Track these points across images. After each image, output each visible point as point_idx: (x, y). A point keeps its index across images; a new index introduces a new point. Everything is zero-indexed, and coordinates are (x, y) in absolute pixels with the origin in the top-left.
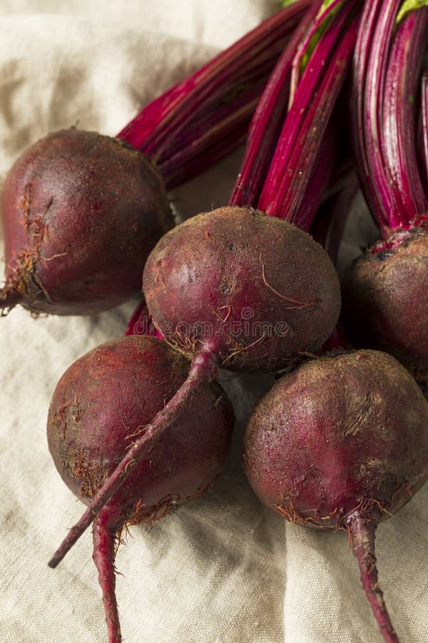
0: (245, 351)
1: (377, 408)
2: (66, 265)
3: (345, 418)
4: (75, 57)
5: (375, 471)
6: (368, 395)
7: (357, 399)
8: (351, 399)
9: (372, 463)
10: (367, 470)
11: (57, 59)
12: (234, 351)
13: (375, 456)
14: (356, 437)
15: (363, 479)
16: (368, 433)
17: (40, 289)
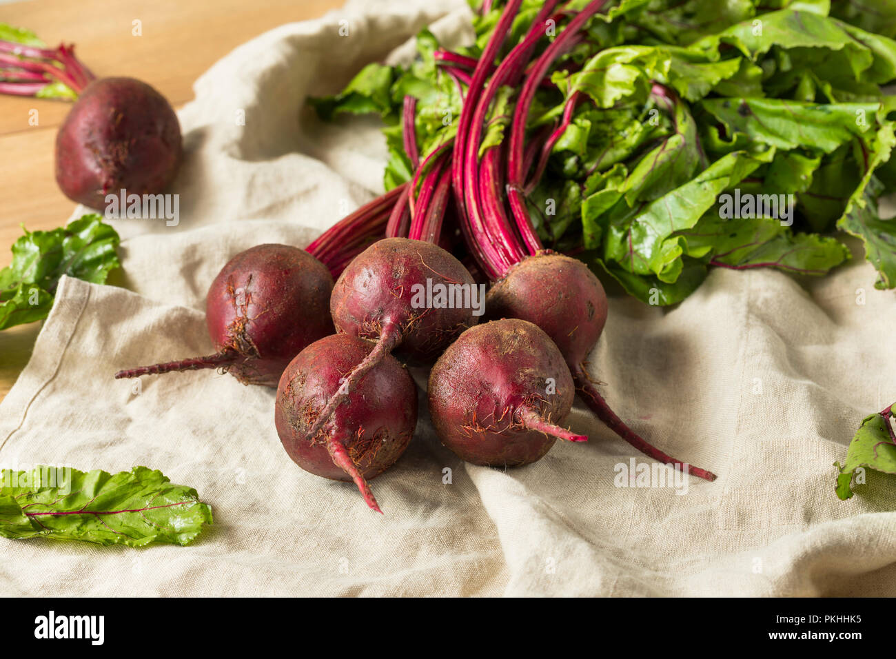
0: (419, 320)
1: (523, 336)
2: (269, 319)
3: (501, 344)
4: (239, 240)
5: (531, 376)
6: (515, 330)
7: (508, 333)
8: (502, 333)
9: (527, 371)
10: (525, 376)
11: (226, 241)
12: (410, 321)
13: (528, 366)
14: (512, 355)
15: (524, 381)
16: (520, 352)
17: (251, 345)
